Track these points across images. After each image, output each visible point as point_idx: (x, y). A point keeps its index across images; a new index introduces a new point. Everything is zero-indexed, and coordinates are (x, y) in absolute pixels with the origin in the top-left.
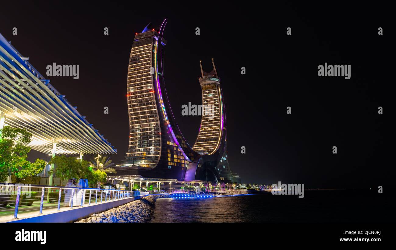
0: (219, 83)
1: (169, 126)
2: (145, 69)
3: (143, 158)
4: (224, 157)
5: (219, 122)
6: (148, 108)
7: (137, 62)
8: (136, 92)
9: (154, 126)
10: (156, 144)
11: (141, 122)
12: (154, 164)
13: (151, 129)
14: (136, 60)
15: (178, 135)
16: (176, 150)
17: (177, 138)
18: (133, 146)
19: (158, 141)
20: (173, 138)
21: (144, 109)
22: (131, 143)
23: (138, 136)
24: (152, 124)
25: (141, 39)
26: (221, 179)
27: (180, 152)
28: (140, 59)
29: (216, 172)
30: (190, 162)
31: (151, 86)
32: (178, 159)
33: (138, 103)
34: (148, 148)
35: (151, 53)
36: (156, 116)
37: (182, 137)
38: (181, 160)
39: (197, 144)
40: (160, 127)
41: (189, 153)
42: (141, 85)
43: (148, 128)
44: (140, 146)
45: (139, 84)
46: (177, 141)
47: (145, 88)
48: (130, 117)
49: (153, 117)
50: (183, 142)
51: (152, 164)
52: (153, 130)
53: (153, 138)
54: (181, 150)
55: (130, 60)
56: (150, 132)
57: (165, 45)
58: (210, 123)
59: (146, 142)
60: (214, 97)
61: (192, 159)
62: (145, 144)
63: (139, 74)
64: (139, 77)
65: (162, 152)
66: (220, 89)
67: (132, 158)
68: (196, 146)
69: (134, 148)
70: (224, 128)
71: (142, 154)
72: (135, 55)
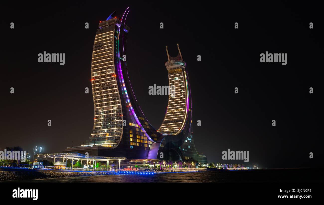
0: (185, 67)
1: (132, 108)
2: (107, 54)
3: (106, 138)
4: (189, 138)
5: (184, 105)
6: (111, 91)
7: (100, 48)
8: (99, 77)
9: (117, 108)
10: (118, 125)
11: (104, 104)
12: (115, 144)
13: (113, 111)
14: (100, 46)
15: (140, 117)
16: (138, 130)
17: (139, 120)
18: (98, 128)
19: (120, 122)
20: (135, 120)
21: (107, 92)
22: (96, 124)
23: (102, 118)
24: (114, 107)
25: (104, 26)
26: (186, 159)
27: (143, 133)
28: (103, 45)
29: (181, 152)
30: (153, 143)
31: (112, 71)
32: (140, 139)
33: (101, 86)
34: (110, 129)
35: (113, 39)
36: (118, 99)
37: (145, 118)
38: (144, 140)
39: (163, 125)
40: (121, 109)
41: (152, 133)
42: (104, 70)
43: (111, 111)
44: (104, 127)
45: (102, 69)
46: (139, 123)
47: (107, 72)
48: (94, 100)
49: (116, 100)
50: (146, 123)
51: (114, 145)
52: (116, 112)
53: (116, 119)
54: (144, 131)
55: (94, 46)
56: (112, 114)
57: (128, 32)
58: (176, 106)
59: (109, 124)
60: (180, 80)
61: (156, 139)
62: (108, 125)
63: (102, 59)
64: (102, 62)
65: (123, 133)
66: (185, 73)
67: (97, 139)
68: (162, 128)
69: (98, 129)
70: (189, 110)
71: (105, 135)
72: (99, 42)
